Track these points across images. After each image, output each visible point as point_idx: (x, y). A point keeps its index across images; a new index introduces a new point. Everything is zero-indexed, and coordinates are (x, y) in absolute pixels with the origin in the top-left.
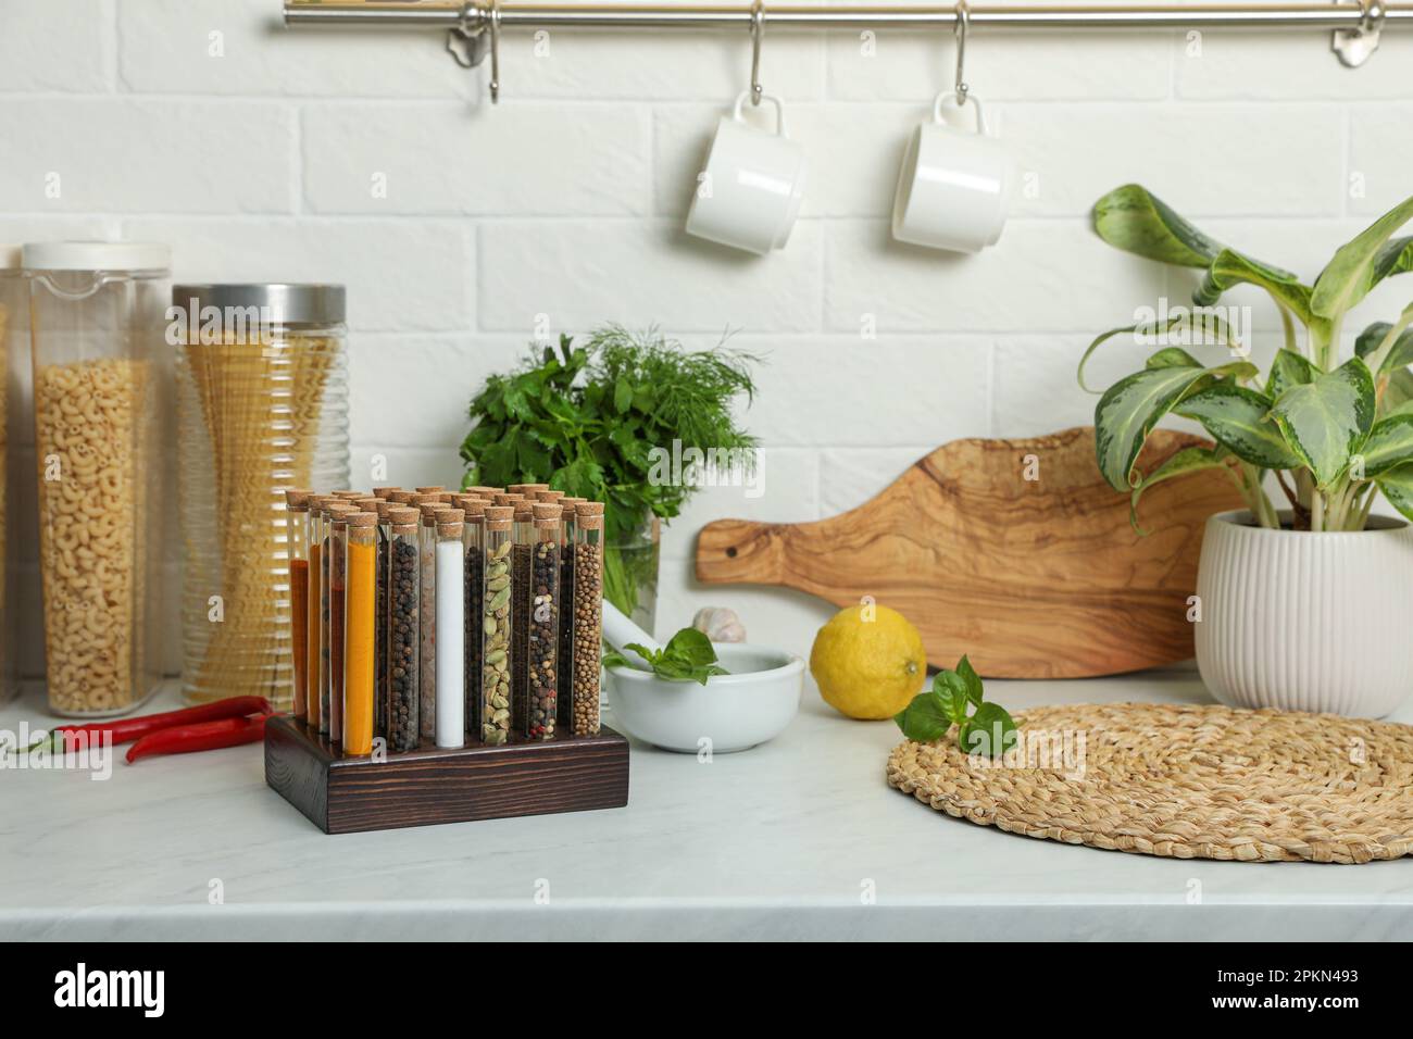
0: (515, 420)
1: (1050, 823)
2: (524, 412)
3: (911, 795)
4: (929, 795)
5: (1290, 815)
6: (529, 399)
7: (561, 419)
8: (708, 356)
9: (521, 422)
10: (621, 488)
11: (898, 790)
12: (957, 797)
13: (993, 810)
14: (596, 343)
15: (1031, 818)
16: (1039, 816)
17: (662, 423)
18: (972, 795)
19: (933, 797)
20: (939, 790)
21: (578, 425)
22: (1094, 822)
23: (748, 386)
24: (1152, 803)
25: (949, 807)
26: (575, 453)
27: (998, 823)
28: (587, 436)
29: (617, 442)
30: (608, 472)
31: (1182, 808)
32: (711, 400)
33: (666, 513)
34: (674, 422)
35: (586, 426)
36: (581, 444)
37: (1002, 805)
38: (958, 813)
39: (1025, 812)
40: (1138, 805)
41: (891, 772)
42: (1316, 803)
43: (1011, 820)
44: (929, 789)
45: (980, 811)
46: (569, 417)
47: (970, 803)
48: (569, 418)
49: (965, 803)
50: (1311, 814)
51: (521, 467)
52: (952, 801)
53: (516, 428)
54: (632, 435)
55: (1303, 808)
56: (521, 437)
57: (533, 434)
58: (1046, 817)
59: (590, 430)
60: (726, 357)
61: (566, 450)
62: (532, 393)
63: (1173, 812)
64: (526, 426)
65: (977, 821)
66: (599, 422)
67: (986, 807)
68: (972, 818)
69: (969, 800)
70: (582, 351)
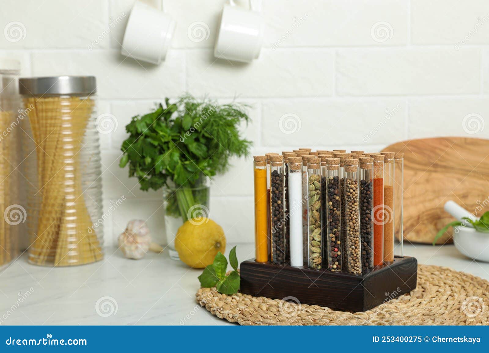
0: (141, 134)
1: (262, 322)
2: (145, 130)
3: (204, 307)
4: (210, 308)
5: (378, 315)
6: (148, 125)
7: (161, 133)
8: (229, 106)
9: (144, 135)
10: (187, 162)
11: (199, 304)
12: (222, 309)
13: (237, 315)
14: (181, 101)
15: (253, 319)
16: (257, 318)
17: (206, 135)
18: (229, 308)
19: (212, 309)
20: (215, 305)
21: (169, 136)
22: (283, 321)
23: (247, 119)
24: (313, 310)
25: (218, 314)
26: (169, 148)
27: (239, 322)
28: (174, 140)
29: (186, 143)
30: (183, 157)
31: (327, 312)
32: (230, 125)
33: (210, 174)
34: (211, 133)
35: (172, 136)
36: (171, 144)
37: (242, 313)
38: (221, 317)
39: (252, 316)
40: (307, 311)
41: (197, 295)
42: (391, 308)
43: (245, 320)
44: (210, 305)
45: (231, 316)
46: (166, 132)
47: (226, 312)
48: (165, 134)
49: (225, 312)
50: (387, 314)
51: (144, 154)
52: (219, 311)
53: (142, 138)
54: (193, 140)
55: (383, 312)
56: (144, 141)
57: (149, 140)
58: (261, 319)
59: (175, 138)
60: (237, 106)
61: (165, 147)
62: (148, 122)
63: (322, 314)
64: (146, 137)
65: (230, 320)
66: (179, 134)
67: (234, 313)
68: (227, 319)
69: (227, 310)
70: (175, 105)
